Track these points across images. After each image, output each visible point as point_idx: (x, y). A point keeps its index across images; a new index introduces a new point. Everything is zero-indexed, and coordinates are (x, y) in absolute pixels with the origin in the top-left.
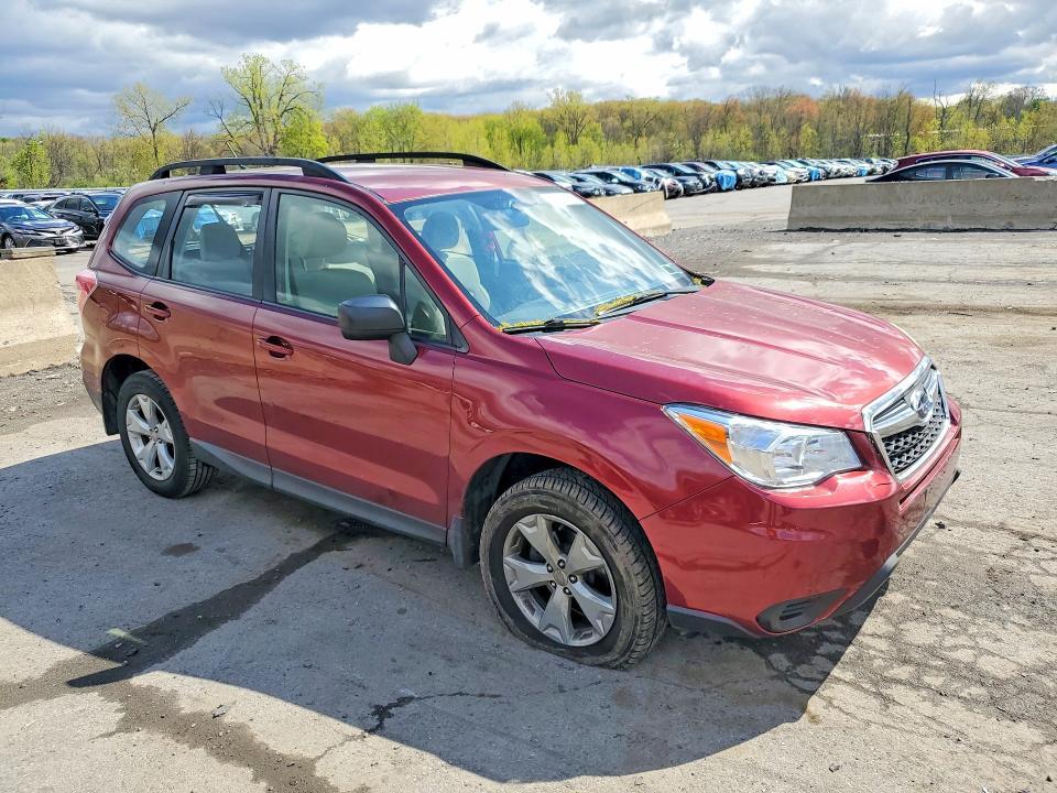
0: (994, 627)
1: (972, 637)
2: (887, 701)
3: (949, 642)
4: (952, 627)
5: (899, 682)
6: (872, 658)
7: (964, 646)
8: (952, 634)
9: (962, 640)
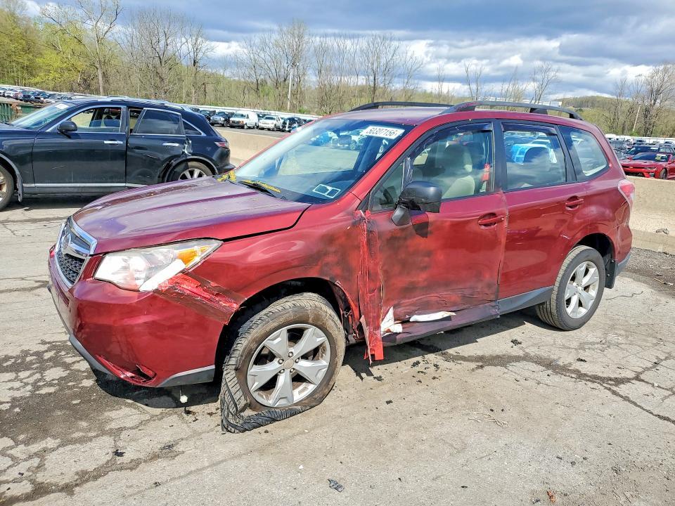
0: (17, 394)
1: (27, 384)
2: (44, 343)
3: (38, 376)
4: (41, 384)
5: (46, 351)
6: (67, 354)
7: (28, 377)
8: (39, 380)
9: (31, 380)
